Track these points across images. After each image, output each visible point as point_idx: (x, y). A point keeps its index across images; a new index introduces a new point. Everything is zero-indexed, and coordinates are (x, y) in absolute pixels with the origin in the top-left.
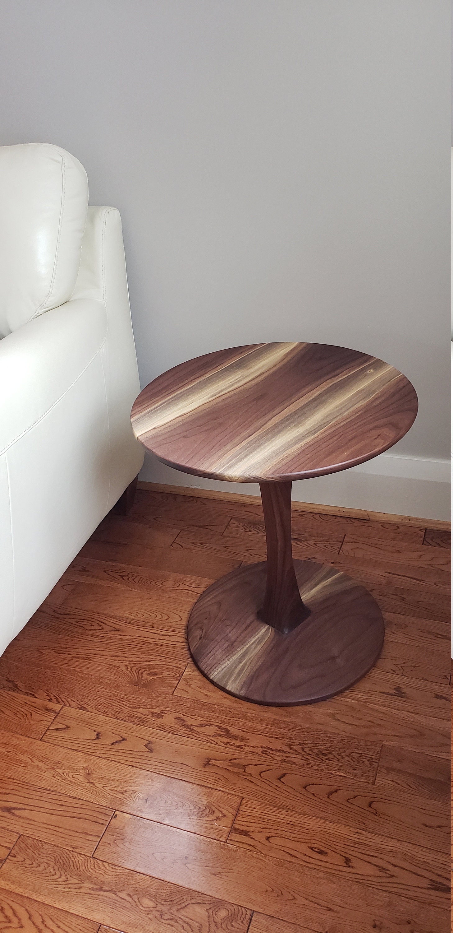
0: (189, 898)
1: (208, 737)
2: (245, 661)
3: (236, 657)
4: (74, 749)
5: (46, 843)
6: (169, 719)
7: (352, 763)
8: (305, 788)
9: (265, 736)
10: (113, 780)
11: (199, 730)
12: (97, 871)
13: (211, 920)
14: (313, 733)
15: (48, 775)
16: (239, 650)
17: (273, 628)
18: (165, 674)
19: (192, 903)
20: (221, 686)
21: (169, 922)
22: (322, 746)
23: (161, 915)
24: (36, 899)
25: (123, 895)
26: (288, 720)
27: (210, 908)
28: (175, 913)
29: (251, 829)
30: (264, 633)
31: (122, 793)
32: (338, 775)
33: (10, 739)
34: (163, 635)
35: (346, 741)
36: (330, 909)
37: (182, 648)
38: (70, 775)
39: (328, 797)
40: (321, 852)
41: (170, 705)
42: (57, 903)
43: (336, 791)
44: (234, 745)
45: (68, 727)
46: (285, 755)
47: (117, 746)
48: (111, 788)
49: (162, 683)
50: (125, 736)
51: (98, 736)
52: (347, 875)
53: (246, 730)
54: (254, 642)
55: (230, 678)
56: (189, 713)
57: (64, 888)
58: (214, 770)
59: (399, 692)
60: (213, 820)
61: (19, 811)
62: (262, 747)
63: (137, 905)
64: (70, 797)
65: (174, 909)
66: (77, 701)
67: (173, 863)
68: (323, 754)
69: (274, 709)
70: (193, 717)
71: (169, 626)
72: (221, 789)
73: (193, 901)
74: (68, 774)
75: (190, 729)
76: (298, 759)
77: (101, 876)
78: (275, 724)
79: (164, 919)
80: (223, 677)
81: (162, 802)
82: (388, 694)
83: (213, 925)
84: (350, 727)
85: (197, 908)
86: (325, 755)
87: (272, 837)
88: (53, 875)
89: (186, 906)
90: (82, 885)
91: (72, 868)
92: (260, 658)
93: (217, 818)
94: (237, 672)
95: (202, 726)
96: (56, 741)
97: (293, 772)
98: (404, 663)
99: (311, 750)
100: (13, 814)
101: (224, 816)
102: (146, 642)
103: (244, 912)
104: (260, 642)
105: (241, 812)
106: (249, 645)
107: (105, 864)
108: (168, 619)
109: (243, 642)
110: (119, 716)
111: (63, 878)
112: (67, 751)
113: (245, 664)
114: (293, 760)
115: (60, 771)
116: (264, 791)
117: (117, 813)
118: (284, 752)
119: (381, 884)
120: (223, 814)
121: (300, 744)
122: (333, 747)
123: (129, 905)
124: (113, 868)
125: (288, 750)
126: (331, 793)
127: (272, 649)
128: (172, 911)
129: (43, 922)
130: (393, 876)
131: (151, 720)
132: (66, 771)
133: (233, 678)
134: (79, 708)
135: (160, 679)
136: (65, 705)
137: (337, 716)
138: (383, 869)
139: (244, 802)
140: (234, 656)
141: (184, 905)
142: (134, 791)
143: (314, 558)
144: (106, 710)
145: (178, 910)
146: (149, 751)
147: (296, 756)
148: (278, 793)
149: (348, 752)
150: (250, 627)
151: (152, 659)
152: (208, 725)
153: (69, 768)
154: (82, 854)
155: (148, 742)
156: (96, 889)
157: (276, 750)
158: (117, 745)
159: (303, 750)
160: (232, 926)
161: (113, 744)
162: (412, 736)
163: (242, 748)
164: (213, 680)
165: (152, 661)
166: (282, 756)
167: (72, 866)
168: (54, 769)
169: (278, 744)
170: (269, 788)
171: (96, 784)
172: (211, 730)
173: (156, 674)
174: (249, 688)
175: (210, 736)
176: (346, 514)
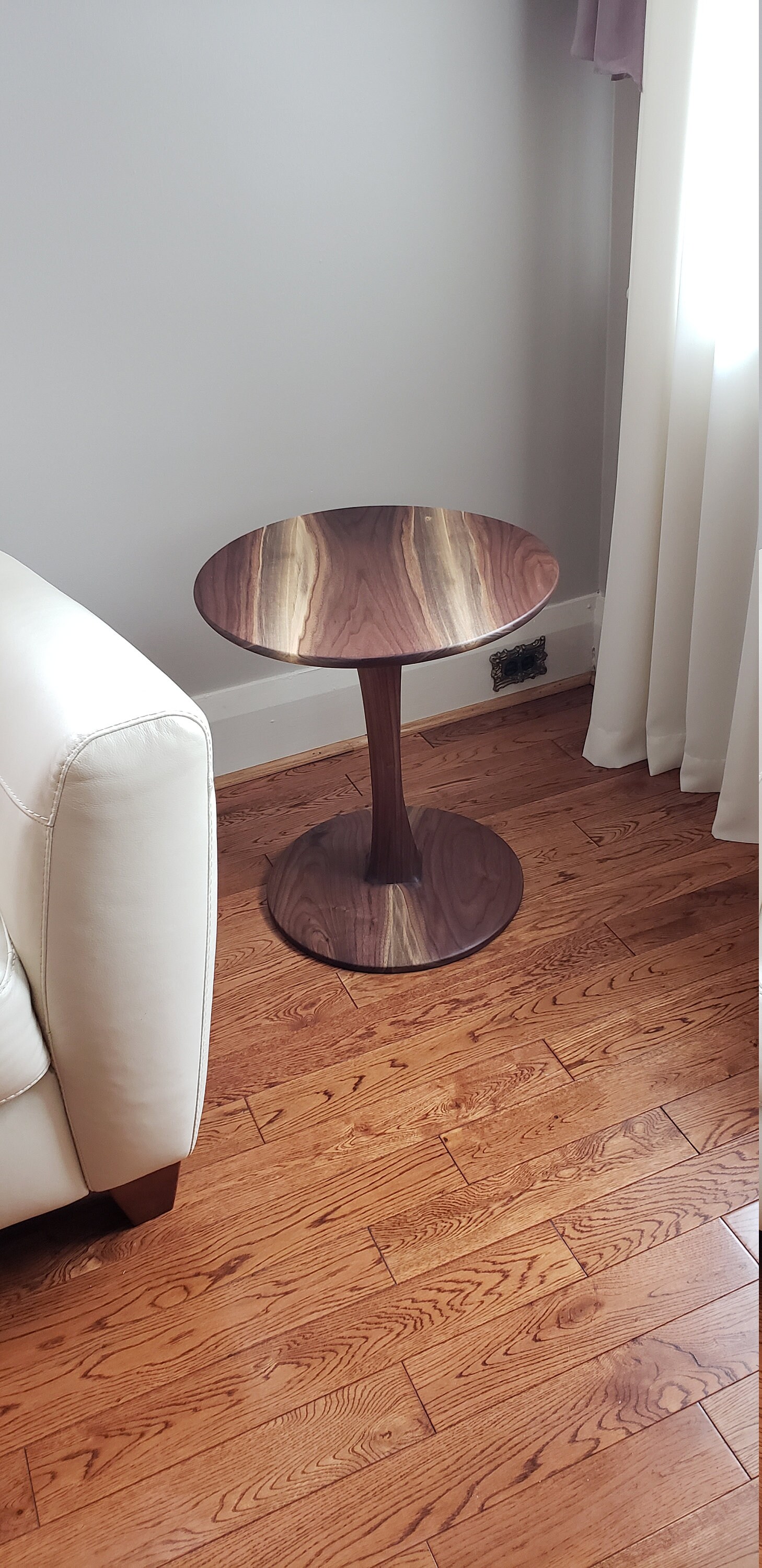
0: (599, 1141)
1: (445, 1017)
2: (404, 929)
3: (391, 930)
4: (318, 1123)
5: (405, 1212)
6: (384, 1030)
7: (598, 952)
8: (584, 995)
9: (497, 981)
10: (400, 1116)
11: (428, 1017)
12: (490, 1190)
13: (636, 1139)
14: (536, 951)
15: (320, 1163)
16: (386, 924)
17: (400, 885)
18: (324, 997)
19: (606, 1142)
20: (406, 967)
21: (604, 1169)
22: (556, 956)
23: (592, 1170)
24: (461, 1255)
25: (538, 1184)
26: (499, 955)
27: (625, 1133)
28: (601, 1159)
29: (582, 1056)
30: (394, 893)
31: (425, 1118)
32: (599, 968)
33: (223, 1169)
34: (269, 968)
35: (571, 939)
36: (713, 1060)
37: (310, 964)
38: (347, 1145)
39: (613, 989)
40: (657, 1030)
41: (367, 1018)
42: (486, 1240)
43: (612, 980)
44: (479, 1007)
45: (281, 1111)
46: (535, 983)
47: (361, 1088)
48: (408, 1123)
49: (331, 1007)
50: (358, 1074)
51: (328, 1094)
52: (695, 1029)
53: (473, 989)
54: (394, 909)
55: (406, 952)
56: (398, 1012)
57: (477, 1226)
58: (487, 1038)
59: (567, 877)
60: (540, 1074)
61: (336, 1213)
62: (506, 991)
63: (561, 1181)
64: (374, 1161)
65: (597, 1157)
66: (255, 1083)
67: (550, 1130)
68: (565, 961)
69: (476, 956)
70: (406, 1012)
71: (265, 955)
72: (514, 1047)
73: (605, 1139)
74: (343, 1146)
75: (417, 1023)
76: (549, 979)
77: (499, 1189)
78: (492, 965)
79: (599, 1171)
80: (398, 955)
81: (474, 1096)
82: (558, 883)
83: (642, 1141)
84: (561, 927)
85: (614, 1141)
86: (568, 961)
87: (606, 1048)
88: (451, 1227)
89: (603, 1148)
90: (490, 1210)
91: (461, 1206)
92: (417, 917)
93: (543, 1070)
94: (408, 944)
95: (426, 1013)
96: (286, 1131)
97: (559, 991)
98: (542, 852)
99: (552, 965)
100: (332, 1220)
101: (546, 1064)
102: (260, 985)
103: (655, 1113)
104: (400, 904)
105: (556, 1051)
106: (391, 914)
107: (489, 1179)
108: (254, 950)
109: (382, 913)
110: (326, 1062)
111: (464, 1221)
112: (311, 1130)
113: (408, 932)
114: (547, 982)
115: (332, 1150)
116: (554, 1021)
117: (442, 1136)
118: (531, 982)
119: (726, 1016)
120: (543, 1063)
121: (537, 967)
122: (567, 951)
123: (555, 1188)
124: (501, 1176)
125: (532, 978)
126: (611, 985)
127: (420, 902)
128: (597, 1161)
129: (494, 1263)
130: (727, 1006)
131: (367, 1042)
132: (337, 1145)
133: (410, 951)
134: (267, 1087)
135: (325, 1005)
136: (246, 1096)
137: (540, 926)
138: (716, 1006)
139: (548, 1042)
140: (388, 932)
141: (600, 1149)
142: (436, 1108)
143: (341, 812)
144: (302, 1068)
145: (601, 1155)
146: (402, 1067)
147: (544, 978)
148: (568, 1014)
149: (584, 946)
150: (373, 898)
151: (290, 994)
152: (431, 1009)
153: (339, 1140)
154: (456, 1191)
155: (391, 1062)
156: (508, 1201)
157: (522, 985)
158: (360, 1086)
159: (545, 970)
160: (658, 1129)
161: (355, 1089)
162: (619, 902)
163: (489, 1004)
164: (389, 966)
165: (291, 996)
166: (534, 986)
167: (459, 1206)
168: (320, 1154)
169: (516, 980)
170: (554, 1017)
171: (387, 1132)
172: (441, 1010)
173: (313, 1004)
174: (436, 949)
175: (445, 1015)
176: (324, 755)
